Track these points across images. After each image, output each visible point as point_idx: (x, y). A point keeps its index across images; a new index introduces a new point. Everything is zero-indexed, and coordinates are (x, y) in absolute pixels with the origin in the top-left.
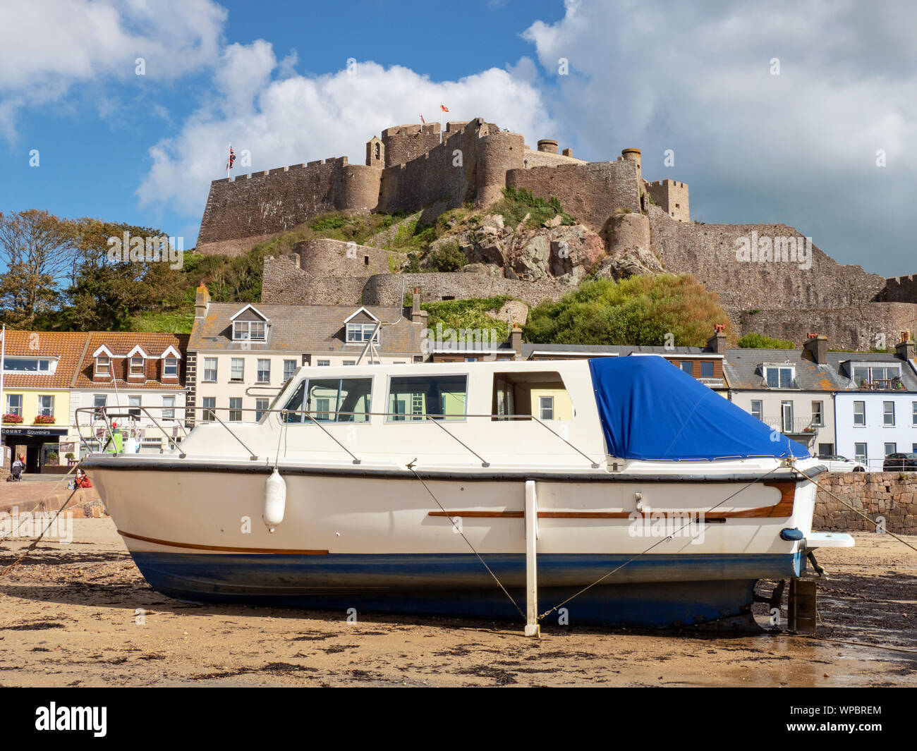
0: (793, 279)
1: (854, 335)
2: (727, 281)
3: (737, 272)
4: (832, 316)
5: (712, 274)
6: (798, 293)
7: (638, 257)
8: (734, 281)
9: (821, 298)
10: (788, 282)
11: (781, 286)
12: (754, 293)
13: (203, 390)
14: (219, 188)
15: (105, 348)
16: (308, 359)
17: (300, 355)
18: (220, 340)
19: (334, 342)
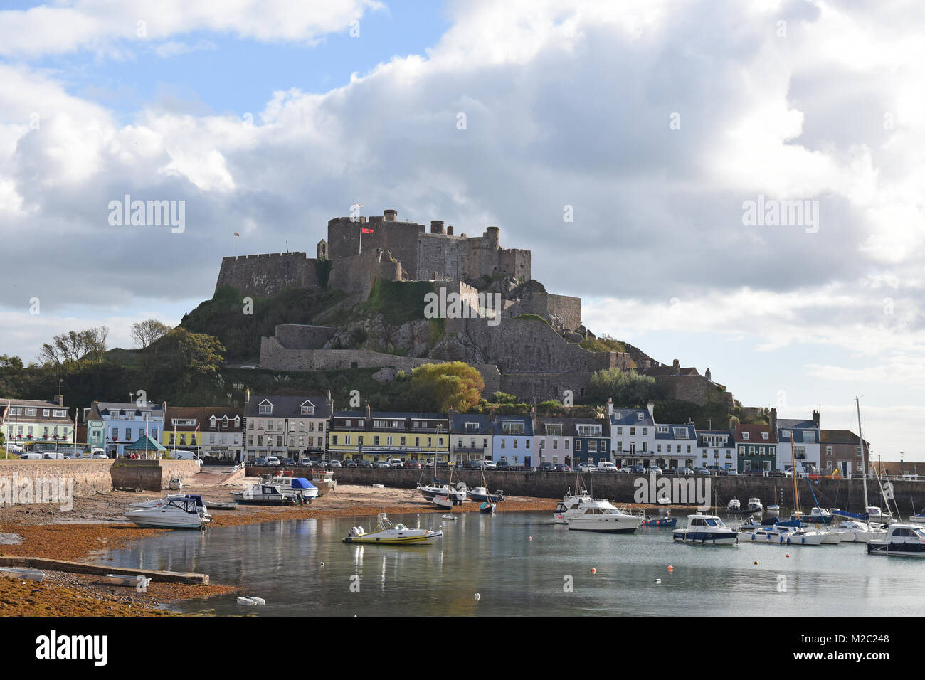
0: (542, 350)
2: (506, 351)
3: (512, 346)
4: (546, 379)
6: (544, 358)
7: (457, 338)
9: (556, 362)
10: (539, 351)
11: (535, 354)
13: (249, 432)
14: (228, 262)
15: (213, 416)
16: (287, 420)
17: (284, 419)
18: (255, 413)
19: (297, 413)
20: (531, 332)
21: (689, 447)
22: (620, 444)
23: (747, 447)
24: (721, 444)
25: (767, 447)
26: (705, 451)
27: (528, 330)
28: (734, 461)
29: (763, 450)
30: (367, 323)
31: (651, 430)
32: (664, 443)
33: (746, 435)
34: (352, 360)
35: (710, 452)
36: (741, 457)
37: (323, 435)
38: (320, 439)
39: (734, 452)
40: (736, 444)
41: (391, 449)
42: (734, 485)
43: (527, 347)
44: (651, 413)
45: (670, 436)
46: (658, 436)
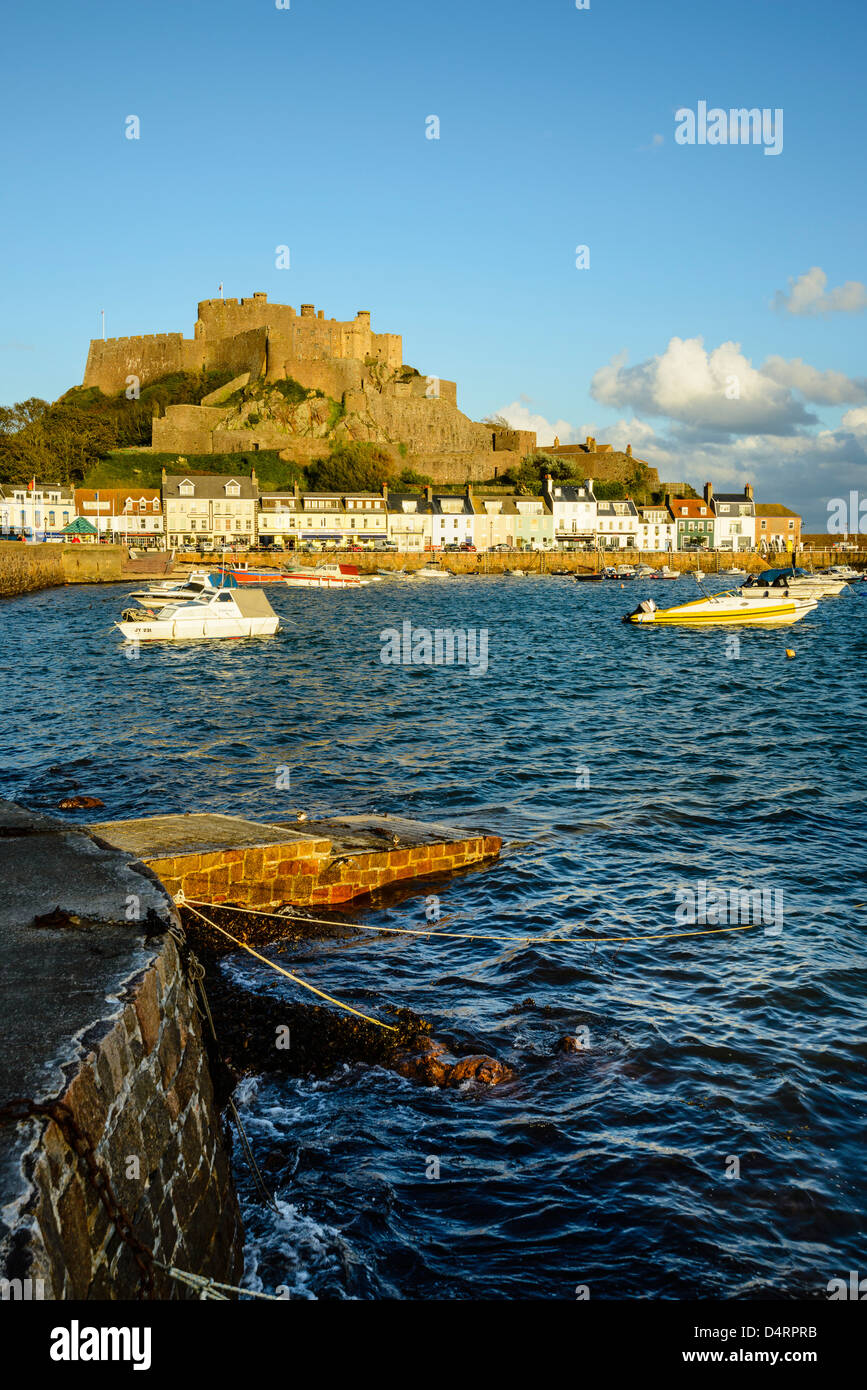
0: (445, 429)
1: (470, 469)
2: (409, 431)
4: (459, 458)
5: (401, 426)
6: (448, 438)
7: (359, 418)
8: (412, 431)
9: (461, 441)
10: (443, 431)
11: (438, 434)
12: (423, 438)
13: (170, 515)
14: (97, 347)
15: (129, 498)
16: (211, 502)
17: (208, 500)
18: (176, 494)
19: (221, 493)
20: (434, 411)
21: (631, 524)
22: (562, 521)
23: (687, 522)
24: (660, 520)
25: (706, 522)
26: (646, 528)
27: (431, 409)
28: (674, 536)
29: (701, 525)
30: (261, 403)
31: (593, 505)
32: (606, 519)
33: (685, 510)
34: (253, 441)
35: (651, 527)
36: (680, 533)
37: (252, 518)
38: (249, 522)
39: (674, 527)
40: (676, 519)
41: (327, 531)
42: (688, 562)
43: (430, 426)
44: (591, 490)
45: (612, 512)
46: (601, 513)
